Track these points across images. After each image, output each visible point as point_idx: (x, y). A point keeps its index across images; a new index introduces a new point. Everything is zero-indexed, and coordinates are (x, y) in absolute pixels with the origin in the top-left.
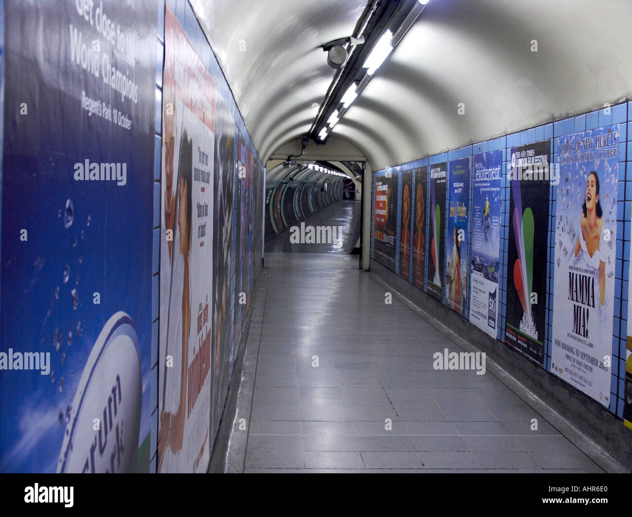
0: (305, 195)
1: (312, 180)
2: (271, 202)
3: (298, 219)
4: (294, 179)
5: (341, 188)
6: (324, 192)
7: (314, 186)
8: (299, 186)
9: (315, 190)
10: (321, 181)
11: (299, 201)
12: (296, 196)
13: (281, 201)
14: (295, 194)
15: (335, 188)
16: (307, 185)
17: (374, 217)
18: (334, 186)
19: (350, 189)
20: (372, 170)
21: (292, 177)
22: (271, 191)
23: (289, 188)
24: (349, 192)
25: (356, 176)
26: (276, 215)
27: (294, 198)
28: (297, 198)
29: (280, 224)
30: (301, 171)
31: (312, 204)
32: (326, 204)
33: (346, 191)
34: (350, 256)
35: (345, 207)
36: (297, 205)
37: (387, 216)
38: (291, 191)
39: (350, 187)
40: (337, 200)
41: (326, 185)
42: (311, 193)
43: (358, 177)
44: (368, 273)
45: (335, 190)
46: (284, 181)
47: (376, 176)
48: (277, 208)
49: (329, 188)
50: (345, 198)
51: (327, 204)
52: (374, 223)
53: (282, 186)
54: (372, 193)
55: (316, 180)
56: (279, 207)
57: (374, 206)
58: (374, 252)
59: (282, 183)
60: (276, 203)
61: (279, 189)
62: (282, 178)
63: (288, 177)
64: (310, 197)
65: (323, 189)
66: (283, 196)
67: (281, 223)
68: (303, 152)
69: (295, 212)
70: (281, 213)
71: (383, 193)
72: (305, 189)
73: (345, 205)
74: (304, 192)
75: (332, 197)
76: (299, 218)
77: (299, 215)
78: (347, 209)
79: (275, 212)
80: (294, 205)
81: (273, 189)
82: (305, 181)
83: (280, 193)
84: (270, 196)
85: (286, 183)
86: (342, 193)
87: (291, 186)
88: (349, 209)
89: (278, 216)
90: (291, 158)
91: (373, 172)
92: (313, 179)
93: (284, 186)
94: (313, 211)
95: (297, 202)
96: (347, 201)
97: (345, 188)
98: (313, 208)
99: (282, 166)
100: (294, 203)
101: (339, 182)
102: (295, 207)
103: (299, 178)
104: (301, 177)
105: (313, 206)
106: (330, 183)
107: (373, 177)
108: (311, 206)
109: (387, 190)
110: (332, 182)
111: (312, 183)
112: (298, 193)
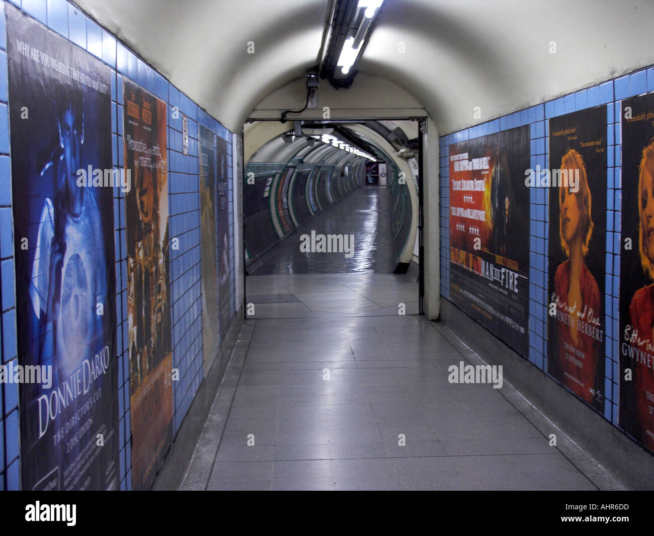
0: (322, 183)
1: (330, 163)
2: (273, 195)
3: (312, 214)
4: (304, 161)
5: (363, 172)
6: (344, 178)
7: (333, 170)
8: (314, 171)
9: (334, 175)
10: (340, 164)
11: (314, 190)
12: (310, 183)
13: (288, 193)
14: (308, 181)
15: (356, 173)
16: (324, 169)
17: (447, 223)
18: (355, 171)
19: (373, 173)
20: (439, 132)
21: (301, 158)
22: (270, 179)
23: (299, 174)
24: (372, 176)
25: (398, 151)
26: (281, 212)
27: (307, 186)
28: (311, 186)
29: (287, 224)
30: (314, 149)
31: (331, 193)
32: (347, 192)
33: (368, 175)
34: (392, 277)
35: (369, 194)
36: (311, 195)
37: (490, 225)
38: (301, 178)
39: (374, 171)
40: (360, 186)
41: (347, 169)
42: (329, 180)
43: (402, 150)
44: (437, 326)
45: (356, 175)
46: (290, 164)
47: (449, 142)
48: (282, 202)
49: (350, 172)
50: (368, 183)
51: (349, 191)
52: (447, 233)
53: (287, 172)
54: (440, 175)
55: (334, 164)
56: (285, 200)
57: (447, 202)
58: (451, 288)
59: (286, 168)
60: (281, 195)
61: (283, 176)
62: (287, 160)
63: (296, 158)
64: (328, 184)
65: (343, 175)
66: (291, 185)
67: (289, 222)
68: (309, 104)
69: (309, 205)
70: (288, 209)
71: (476, 175)
72: (322, 174)
73: (369, 192)
74: (320, 178)
75: (354, 183)
76: (315, 212)
77: (314, 208)
78: (372, 196)
79: (280, 207)
80: (307, 195)
81: (274, 176)
82: (321, 164)
83: (286, 182)
84: (271, 186)
85: (294, 167)
86: (365, 178)
87: (301, 170)
88: (374, 198)
89: (284, 213)
90: (288, 116)
91: (441, 137)
92: (330, 161)
93: (291, 171)
94: (332, 201)
95: (311, 192)
96: (370, 187)
97: (367, 171)
98: (333, 198)
99: (281, 141)
100: (307, 193)
101: (360, 165)
102: (309, 199)
103: (312, 161)
104: (314, 158)
105: (332, 195)
106: (350, 167)
107: (441, 147)
108: (330, 196)
109: (487, 167)
110: (353, 166)
111: (329, 167)
112: (311, 180)
